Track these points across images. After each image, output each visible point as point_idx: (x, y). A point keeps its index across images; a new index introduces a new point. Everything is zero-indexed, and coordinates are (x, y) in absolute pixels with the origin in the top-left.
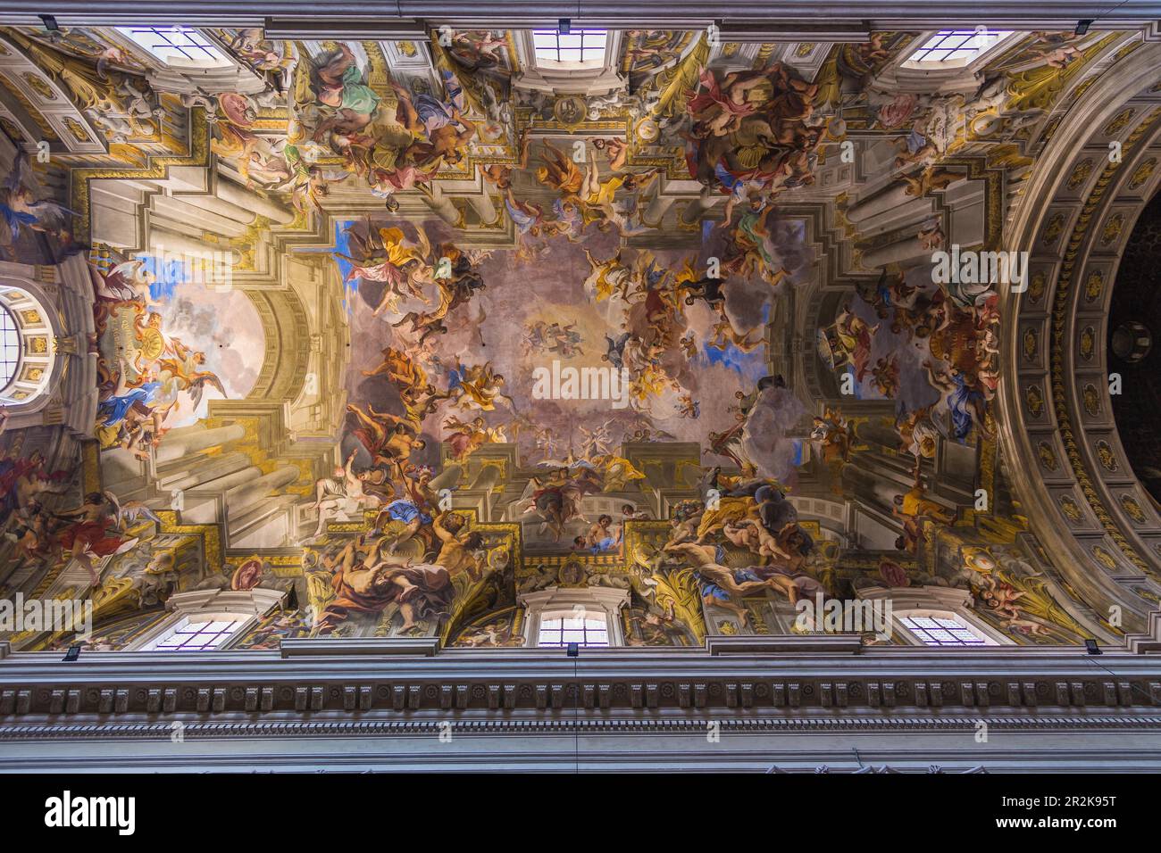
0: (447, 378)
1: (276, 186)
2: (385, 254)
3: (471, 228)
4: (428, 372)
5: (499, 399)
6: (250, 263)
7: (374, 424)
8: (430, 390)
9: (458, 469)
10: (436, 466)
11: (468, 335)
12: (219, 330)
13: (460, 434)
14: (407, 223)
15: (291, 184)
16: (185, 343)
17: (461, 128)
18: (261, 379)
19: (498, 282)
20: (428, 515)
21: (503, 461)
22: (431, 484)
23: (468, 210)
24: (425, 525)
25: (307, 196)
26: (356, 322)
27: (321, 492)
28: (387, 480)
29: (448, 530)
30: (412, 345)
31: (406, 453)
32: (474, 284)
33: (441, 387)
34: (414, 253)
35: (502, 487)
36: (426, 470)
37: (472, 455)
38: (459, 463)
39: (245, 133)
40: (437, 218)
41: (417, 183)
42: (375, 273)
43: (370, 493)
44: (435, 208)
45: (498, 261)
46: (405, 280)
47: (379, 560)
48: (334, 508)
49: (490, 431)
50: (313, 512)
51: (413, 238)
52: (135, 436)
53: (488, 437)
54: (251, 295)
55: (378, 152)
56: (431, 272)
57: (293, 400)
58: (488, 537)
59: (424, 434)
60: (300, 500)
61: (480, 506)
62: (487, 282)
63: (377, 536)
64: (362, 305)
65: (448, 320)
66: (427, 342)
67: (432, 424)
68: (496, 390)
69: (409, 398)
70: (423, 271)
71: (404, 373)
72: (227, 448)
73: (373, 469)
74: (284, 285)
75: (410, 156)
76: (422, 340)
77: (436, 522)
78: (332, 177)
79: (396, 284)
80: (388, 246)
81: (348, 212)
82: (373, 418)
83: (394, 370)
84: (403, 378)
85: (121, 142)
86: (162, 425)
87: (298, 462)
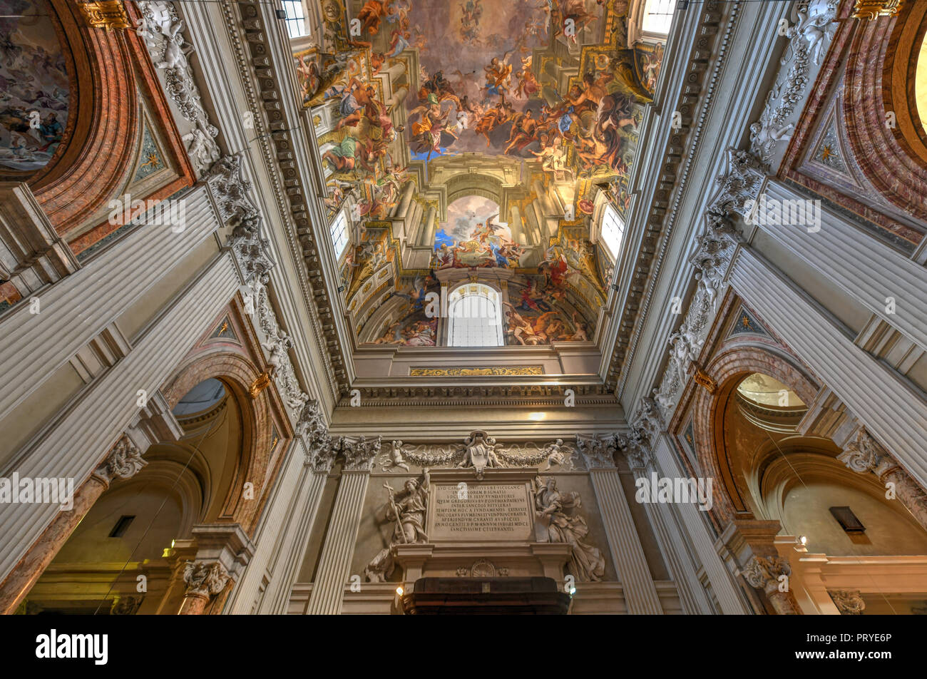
0: (492, 96)
1: (397, 190)
2: (426, 133)
3: (409, 81)
4: (489, 107)
5: (505, 62)
6: (435, 202)
7: (516, 140)
8: (499, 107)
9: (545, 89)
10: (541, 103)
11: (469, 82)
12: (466, 217)
13: (525, 87)
14: (409, 121)
15: (396, 183)
16: (472, 232)
17: (354, 87)
18: (490, 198)
19: (438, 62)
20: (569, 109)
21: (542, 59)
22: (551, 107)
23: (399, 83)
25: (400, 175)
26: (462, 149)
27: (549, 169)
28: (547, 133)
29: (580, 96)
30: (474, 118)
31: (533, 121)
32: (440, 79)
33: (497, 100)
34: (424, 116)
35: (558, 59)
36: (543, 110)
37: (537, 79)
38: (541, 88)
39: (374, 205)
40: (405, 101)
41: (387, 114)
42: (436, 139)
43: (553, 143)
44: (400, 103)
45: (428, 63)
46: (439, 121)
47: (591, 138)
48: (559, 162)
49: (524, 68)
50: (559, 174)
51: (416, 117)
52: (514, 254)
53: (528, 69)
54: (450, 202)
55: (374, 137)
56: (434, 106)
57: (501, 183)
58: (587, 69)
59: (523, 111)
60: (552, 180)
61: (568, 74)
62: (438, 69)
63: (577, 139)
64: (453, 146)
65: (460, 95)
66: (472, 108)
67: (518, 105)
68: (500, 64)
69: (503, 119)
70: (434, 111)
71: (489, 122)
72: (522, 214)
73: (539, 141)
74: (444, 186)
75: (374, 118)
76: (471, 111)
77: (574, 103)
78: (389, 162)
79: (441, 127)
80: (422, 131)
81: (406, 154)
82: (512, 141)
83: (487, 128)
84: (492, 123)
86: (510, 243)
87: (532, 181)
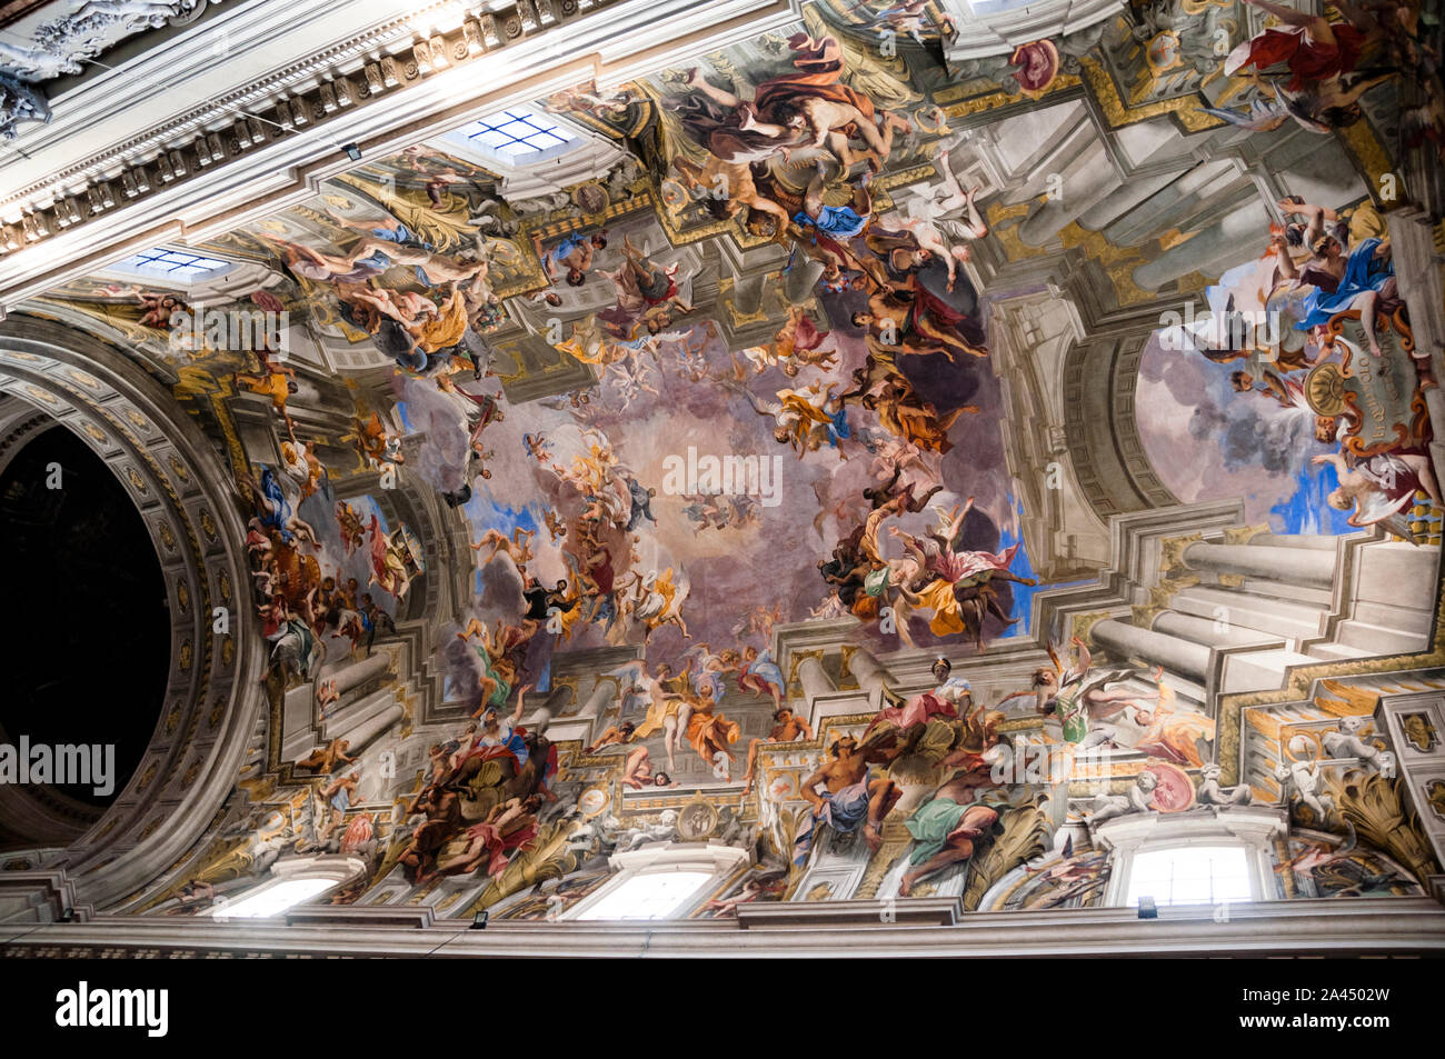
0: (851, 425)
1: (1113, 678)
2: (960, 594)
3: (835, 649)
4: (880, 428)
5: (775, 409)
6: (1169, 549)
7: (938, 335)
8: (871, 403)
9: (795, 295)
10: (826, 296)
11: (835, 492)
12: (1217, 433)
13: (810, 348)
14: (923, 645)
15: (1087, 683)
16: (1272, 402)
17: (820, 788)
18: (1132, 369)
19: (802, 575)
20: (803, 225)
21: (738, 325)
22: (822, 269)
23: (838, 674)
24: (798, 212)
25: (1068, 667)
26: (999, 483)
27: (975, 218)
28: (885, 258)
29: (763, 212)
30: (911, 463)
31: (875, 303)
32: (833, 568)
33: (855, 408)
34: (917, 602)
35: (724, 289)
36: (837, 286)
37: (783, 323)
38: (796, 307)
39: (1159, 753)
40: (880, 657)
41: (901, 706)
42: (976, 563)
43: (902, 233)
44: (882, 672)
45: (803, 605)
46: (930, 560)
47: (828, 145)
48: (942, 200)
49: (773, 362)
50: (970, 186)
51: (917, 625)
52: (1318, 233)
53: (772, 352)
54: (1168, 499)
55: (944, 746)
56: (893, 577)
57: (1074, 344)
58: (704, 218)
59: (860, 336)
60: (998, 197)
61: (740, 257)
62: (816, 573)
63: (855, 178)
64: (992, 511)
65: (863, 510)
66: (889, 472)
67: (854, 354)
68: (782, 420)
69: (897, 384)
70: (903, 577)
71: (914, 419)
72: (1152, 250)
73: (914, 269)
74: (1116, 522)
75: (902, 742)
76: (897, 474)
77: (785, 217)
78: (1023, 701)
79: (943, 551)
80: (953, 607)
81: (1009, 650)
82: (944, 344)
83: (930, 422)
84: (914, 412)
85: (1352, 720)
86: (1277, 261)
87: (1031, 255)
